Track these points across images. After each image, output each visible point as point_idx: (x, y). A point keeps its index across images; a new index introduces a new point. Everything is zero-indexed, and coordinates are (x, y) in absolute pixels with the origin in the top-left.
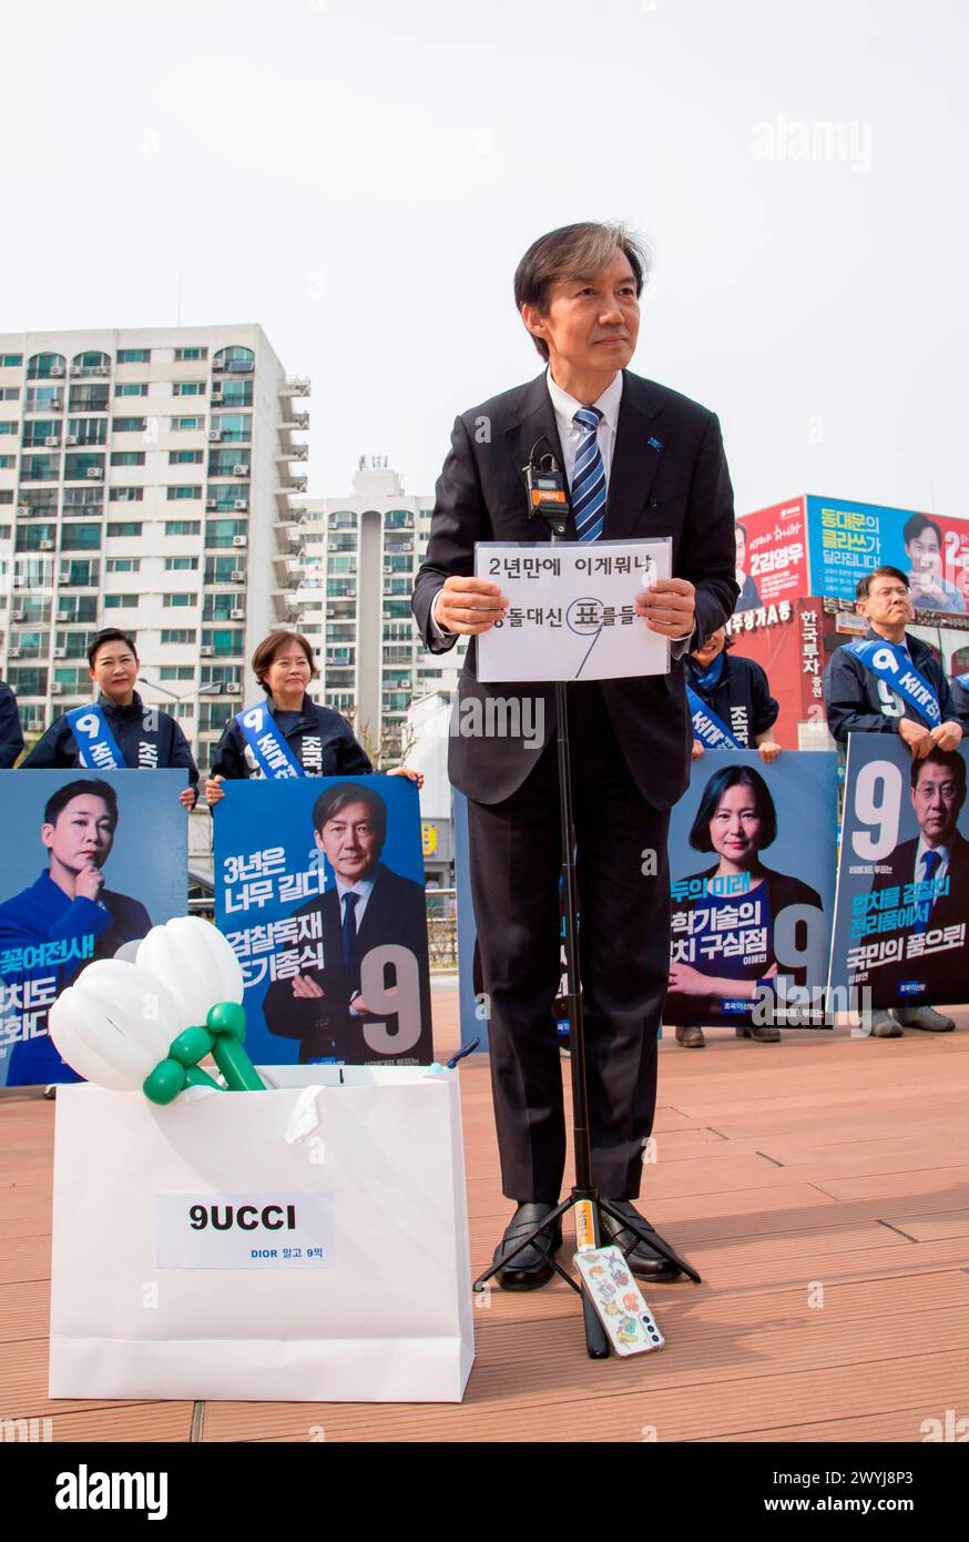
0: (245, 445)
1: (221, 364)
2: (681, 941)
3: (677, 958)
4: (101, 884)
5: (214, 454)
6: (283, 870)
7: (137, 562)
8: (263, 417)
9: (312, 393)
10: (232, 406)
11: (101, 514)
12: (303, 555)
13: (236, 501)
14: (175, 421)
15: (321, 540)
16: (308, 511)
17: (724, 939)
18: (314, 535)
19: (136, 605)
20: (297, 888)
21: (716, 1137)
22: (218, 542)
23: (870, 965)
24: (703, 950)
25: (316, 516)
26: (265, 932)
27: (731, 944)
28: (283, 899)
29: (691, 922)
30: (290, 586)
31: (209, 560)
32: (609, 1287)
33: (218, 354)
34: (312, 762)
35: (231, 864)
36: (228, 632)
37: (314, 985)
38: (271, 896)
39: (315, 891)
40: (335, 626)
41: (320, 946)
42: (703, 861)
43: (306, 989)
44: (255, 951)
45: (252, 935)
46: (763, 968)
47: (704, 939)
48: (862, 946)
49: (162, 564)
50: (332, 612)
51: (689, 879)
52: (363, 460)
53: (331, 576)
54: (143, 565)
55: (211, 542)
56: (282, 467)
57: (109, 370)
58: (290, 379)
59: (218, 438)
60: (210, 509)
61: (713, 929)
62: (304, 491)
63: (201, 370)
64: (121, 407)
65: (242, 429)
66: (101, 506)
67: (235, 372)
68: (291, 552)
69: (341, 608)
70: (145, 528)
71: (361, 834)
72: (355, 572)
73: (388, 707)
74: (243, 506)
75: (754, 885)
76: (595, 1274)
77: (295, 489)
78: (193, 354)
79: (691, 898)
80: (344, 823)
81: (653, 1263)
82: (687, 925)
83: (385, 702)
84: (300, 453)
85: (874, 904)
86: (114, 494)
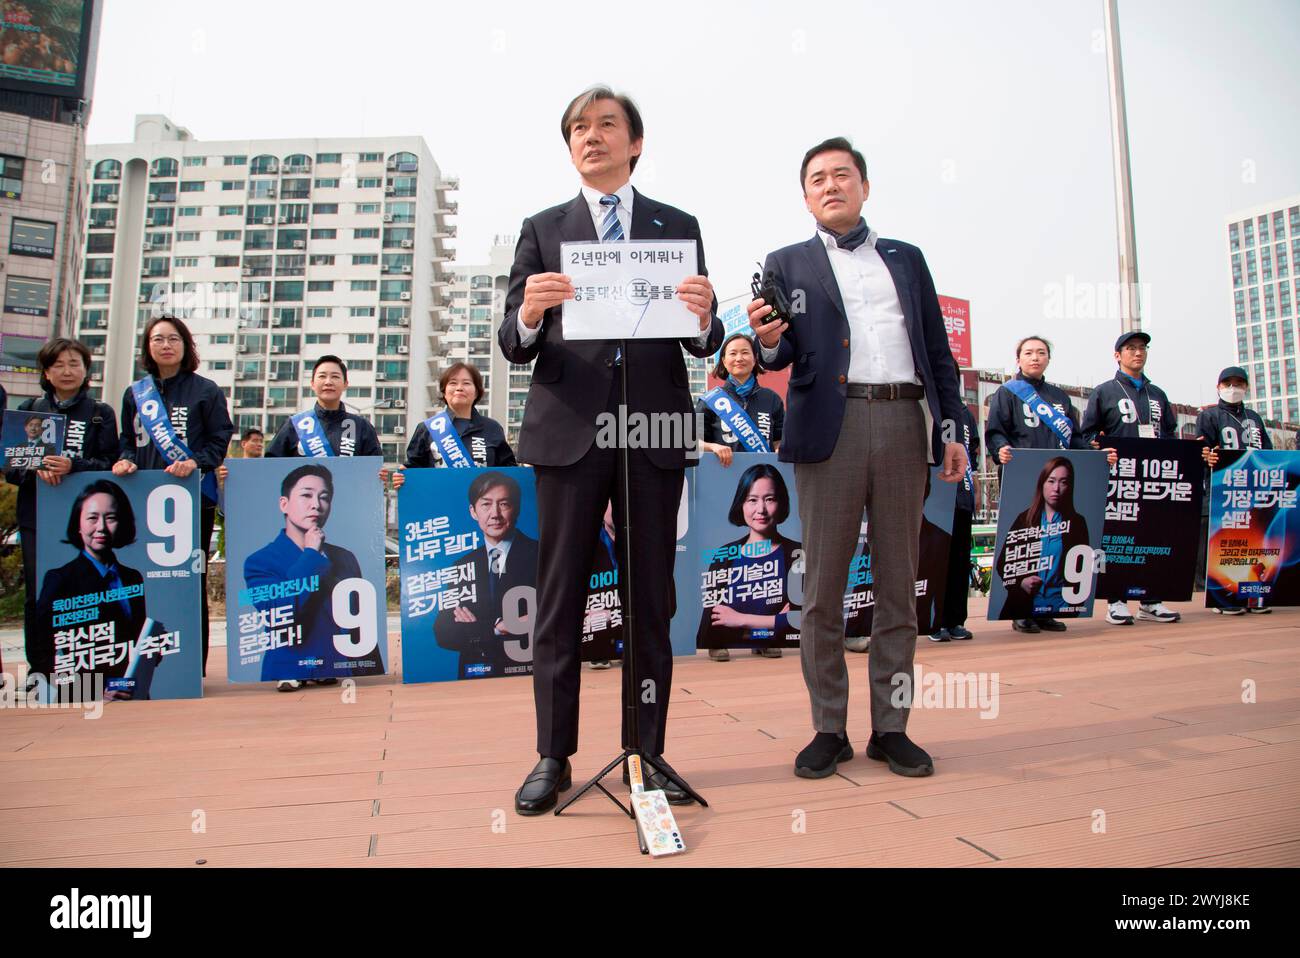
0: (410, 225)
1: (393, 165)
2: (723, 589)
3: (720, 601)
4: (323, 539)
5: (387, 231)
6: (447, 532)
7: (330, 310)
8: (424, 205)
9: (460, 189)
10: (402, 196)
11: (303, 274)
12: (452, 306)
13: (403, 266)
14: (358, 206)
15: (465, 296)
16: (456, 274)
17: (753, 587)
18: (460, 292)
19: (328, 342)
20: (459, 545)
21: (732, 720)
22: (390, 297)
23: (859, 606)
24: (738, 595)
25: (462, 279)
26: (435, 576)
27: (757, 590)
28: (448, 553)
29: (730, 576)
30: (442, 330)
31: (383, 310)
32: (652, 814)
33: (391, 158)
34: (479, 455)
35: (411, 528)
36: (396, 362)
37: (469, 614)
38: (439, 550)
39: (470, 547)
40: (475, 359)
41: (474, 586)
42: (738, 532)
43: (464, 616)
44: (428, 589)
45: (426, 578)
46: (780, 606)
47: (739, 588)
48: (854, 592)
49: (348, 311)
50: (473, 349)
51: (729, 545)
52: (497, 238)
53: (473, 323)
54: (334, 311)
55: (384, 296)
56: (437, 242)
57: (310, 168)
58: (444, 177)
59: (390, 220)
60: (384, 272)
61: (745, 580)
62: (453, 260)
63: (378, 169)
64: (319, 195)
65: (408, 214)
66: (304, 269)
67: (403, 171)
68: (443, 305)
69: (481, 346)
70: (335, 285)
71: (503, 508)
72: (490, 320)
73: (513, 419)
74: (408, 270)
75: (773, 549)
76: (644, 806)
77: (447, 259)
78: (372, 157)
79: (730, 559)
80: (491, 500)
81: (676, 793)
82: (727, 578)
83: (511, 416)
84: (451, 232)
85: (863, 564)
86: (313, 260)
